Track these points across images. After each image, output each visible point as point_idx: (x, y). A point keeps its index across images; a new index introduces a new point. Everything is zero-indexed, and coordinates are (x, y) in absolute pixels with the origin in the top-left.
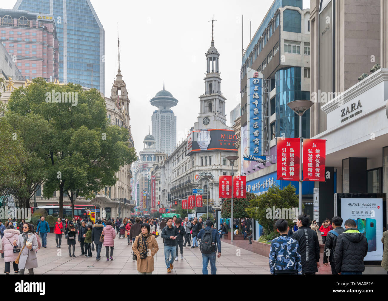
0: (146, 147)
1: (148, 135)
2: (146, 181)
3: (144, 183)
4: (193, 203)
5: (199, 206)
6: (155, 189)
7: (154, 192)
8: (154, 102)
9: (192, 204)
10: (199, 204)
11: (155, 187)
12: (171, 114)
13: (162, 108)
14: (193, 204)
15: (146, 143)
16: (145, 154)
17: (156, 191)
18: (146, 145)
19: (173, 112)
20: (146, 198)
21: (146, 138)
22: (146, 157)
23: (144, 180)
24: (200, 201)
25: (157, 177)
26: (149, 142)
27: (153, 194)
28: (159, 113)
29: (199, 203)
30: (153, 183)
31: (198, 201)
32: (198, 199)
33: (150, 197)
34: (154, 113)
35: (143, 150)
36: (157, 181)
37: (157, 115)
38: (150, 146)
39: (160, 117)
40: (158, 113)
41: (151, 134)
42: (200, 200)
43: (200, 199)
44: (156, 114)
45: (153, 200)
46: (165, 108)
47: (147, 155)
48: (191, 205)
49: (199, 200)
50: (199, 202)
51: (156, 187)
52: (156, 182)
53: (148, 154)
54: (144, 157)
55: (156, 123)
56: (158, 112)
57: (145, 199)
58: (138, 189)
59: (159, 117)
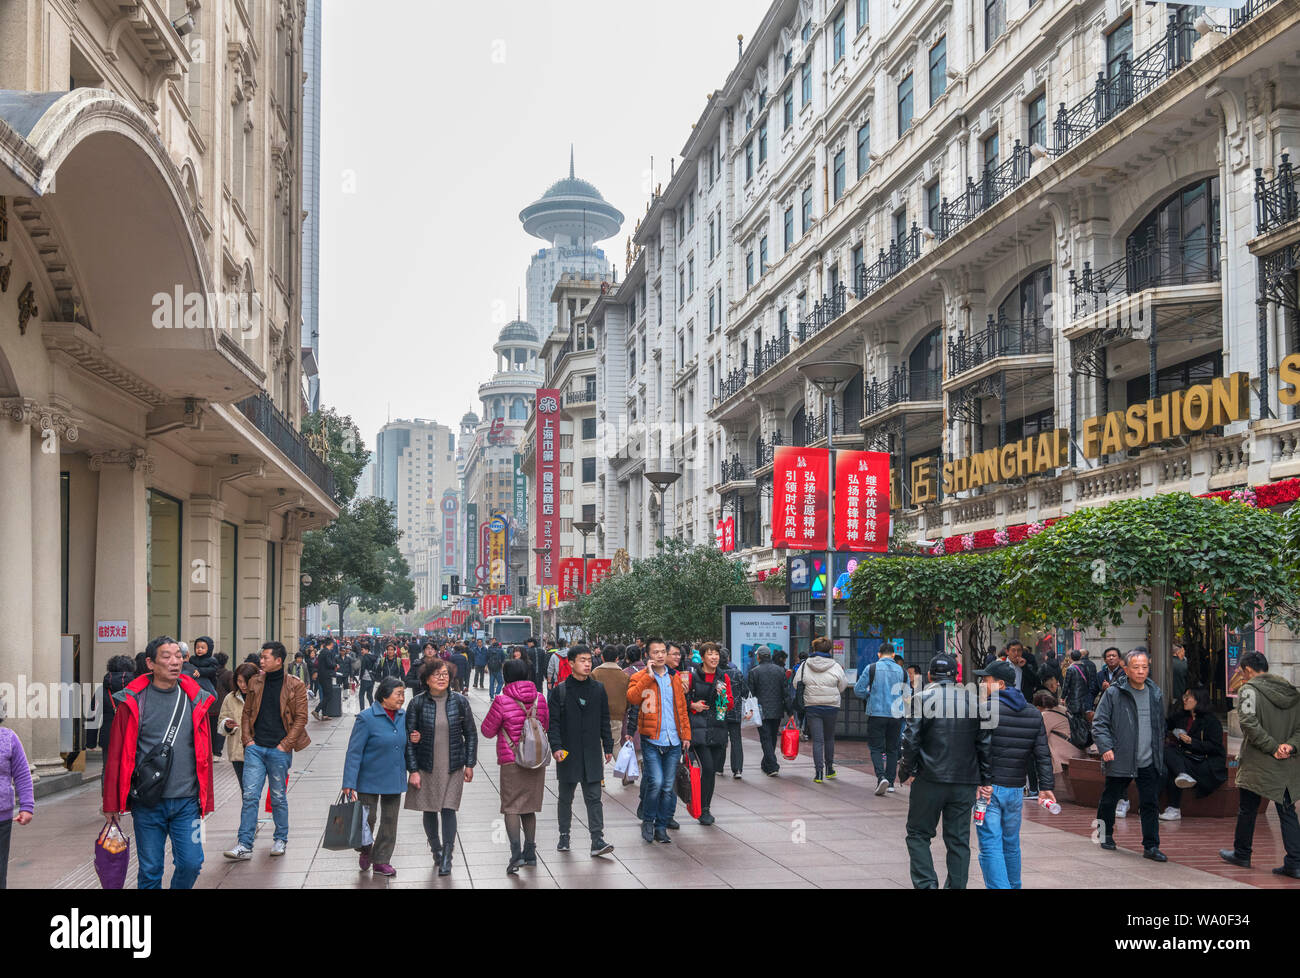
0: (505, 368)
1: (513, 324)
2: (504, 489)
3: (495, 496)
4: (809, 510)
5: (861, 540)
6: (555, 466)
7: (548, 489)
8: (536, 218)
9: (800, 519)
10: (862, 529)
11: (557, 454)
12: (598, 261)
13: (567, 242)
14: (810, 521)
15: (506, 352)
16: (503, 395)
17: (566, 483)
18: (505, 360)
19: (605, 254)
20: (501, 540)
21: (507, 334)
22: (507, 404)
23: (495, 484)
24: (871, 502)
25: (571, 398)
26: (517, 350)
27: (548, 499)
28: (556, 259)
29: (862, 518)
30: (548, 434)
31: (853, 501)
32: (853, 479)
33: (523, 538)
34: (535, 258)
35: (496, 377)
36: (569, 419)
37: (548, 266)
38: (521, 365)
39: (556, 272)
40: (549, 259)
41: (524, 319)
42: (872, 491)
43: (872, 480)
44: (541, 262)
45: (547, 532)
46: (574, 242)
47: (507, 397)
48: (790, 533)
49: (863, 487)
50: (862, 508)
51: (565, 455)
52: (565, 427)
53: (511, 395)
54: (496, 406)
55: (542, 297)
56: (549, 257)
57: (496, 545)
58: (472, 525)
59: (553, 272)
